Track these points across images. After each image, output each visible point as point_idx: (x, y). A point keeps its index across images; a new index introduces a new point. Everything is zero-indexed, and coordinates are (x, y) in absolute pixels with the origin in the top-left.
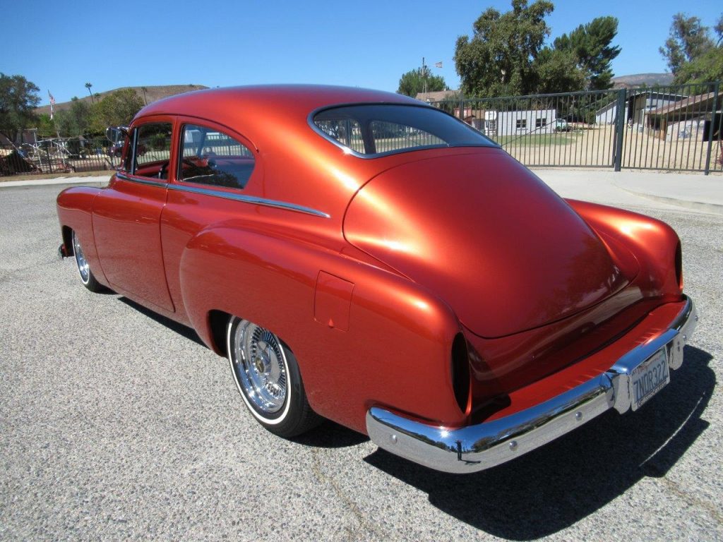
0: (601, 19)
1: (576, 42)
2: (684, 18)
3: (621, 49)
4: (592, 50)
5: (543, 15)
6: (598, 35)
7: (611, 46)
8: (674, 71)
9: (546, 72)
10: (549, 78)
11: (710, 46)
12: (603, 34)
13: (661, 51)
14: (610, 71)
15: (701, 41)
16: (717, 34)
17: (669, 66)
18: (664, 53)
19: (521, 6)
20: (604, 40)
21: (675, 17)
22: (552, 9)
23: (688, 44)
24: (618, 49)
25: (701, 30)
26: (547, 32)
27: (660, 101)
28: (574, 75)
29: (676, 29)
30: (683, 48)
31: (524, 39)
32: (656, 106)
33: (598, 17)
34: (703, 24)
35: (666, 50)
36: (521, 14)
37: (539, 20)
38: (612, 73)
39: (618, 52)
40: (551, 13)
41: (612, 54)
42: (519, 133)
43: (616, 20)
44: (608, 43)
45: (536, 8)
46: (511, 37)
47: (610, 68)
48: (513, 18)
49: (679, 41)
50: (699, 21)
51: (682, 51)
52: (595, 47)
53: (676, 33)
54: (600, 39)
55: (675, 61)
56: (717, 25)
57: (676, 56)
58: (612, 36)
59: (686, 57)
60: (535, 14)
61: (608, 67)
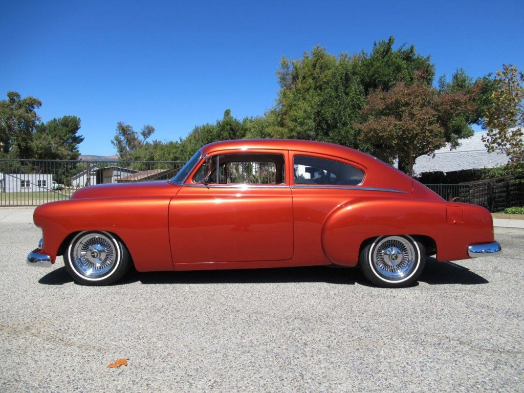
0: (69, 117)
1: (52, 129)
2: (123, 125)
3: (84, 138)
4: (65, 136)
5: (33, 108)
6: (67, 126)
7: (77, 135)
8: (121, 155)
9: (37, 147)
10: (40, 152)
11: (140, 143)
12: (71, 126)
13: (113, 142)
14: (78, 151)
15: (134, 139)
16: (143, 136)
17: (118, 152)
18: (114, 144)
19: (15, 98)
20: (72, 130)
21: (119, 123)
22: (40, 105)
23: (128, 140)
24: (82, 138)
25: (133, 133)
26: (38, 119)
27: (122, 173)
28: (59, 152)
29: (119, 130)
30: (125, 142)
31: (20, 123)
32: (120, 176)
33: (67, 115)
34: (135, 130)
35: (115, 142)
36: (16, 103)
37: (31, 111)
38: (80, 152)
39: (82, 140)
40: (40, 107)
41: (79, 140)
42: (23, 191)
43: (79, 119)
44: (75, 133)
45: (28, 101)
46: (8, 119)
47: (78, 149)
48: (9, 105)
49: (122, 138)
50: (132, 128)
51: (124, 143)
52: (66, 134)
53: (120, 133)
54: (70, 130)
55: (121, 149)
56: (142, 131)
57: (122, 146)
58: (77, 129)
59: (127, 148)
60: (27, 106)
61: (77, 148)
